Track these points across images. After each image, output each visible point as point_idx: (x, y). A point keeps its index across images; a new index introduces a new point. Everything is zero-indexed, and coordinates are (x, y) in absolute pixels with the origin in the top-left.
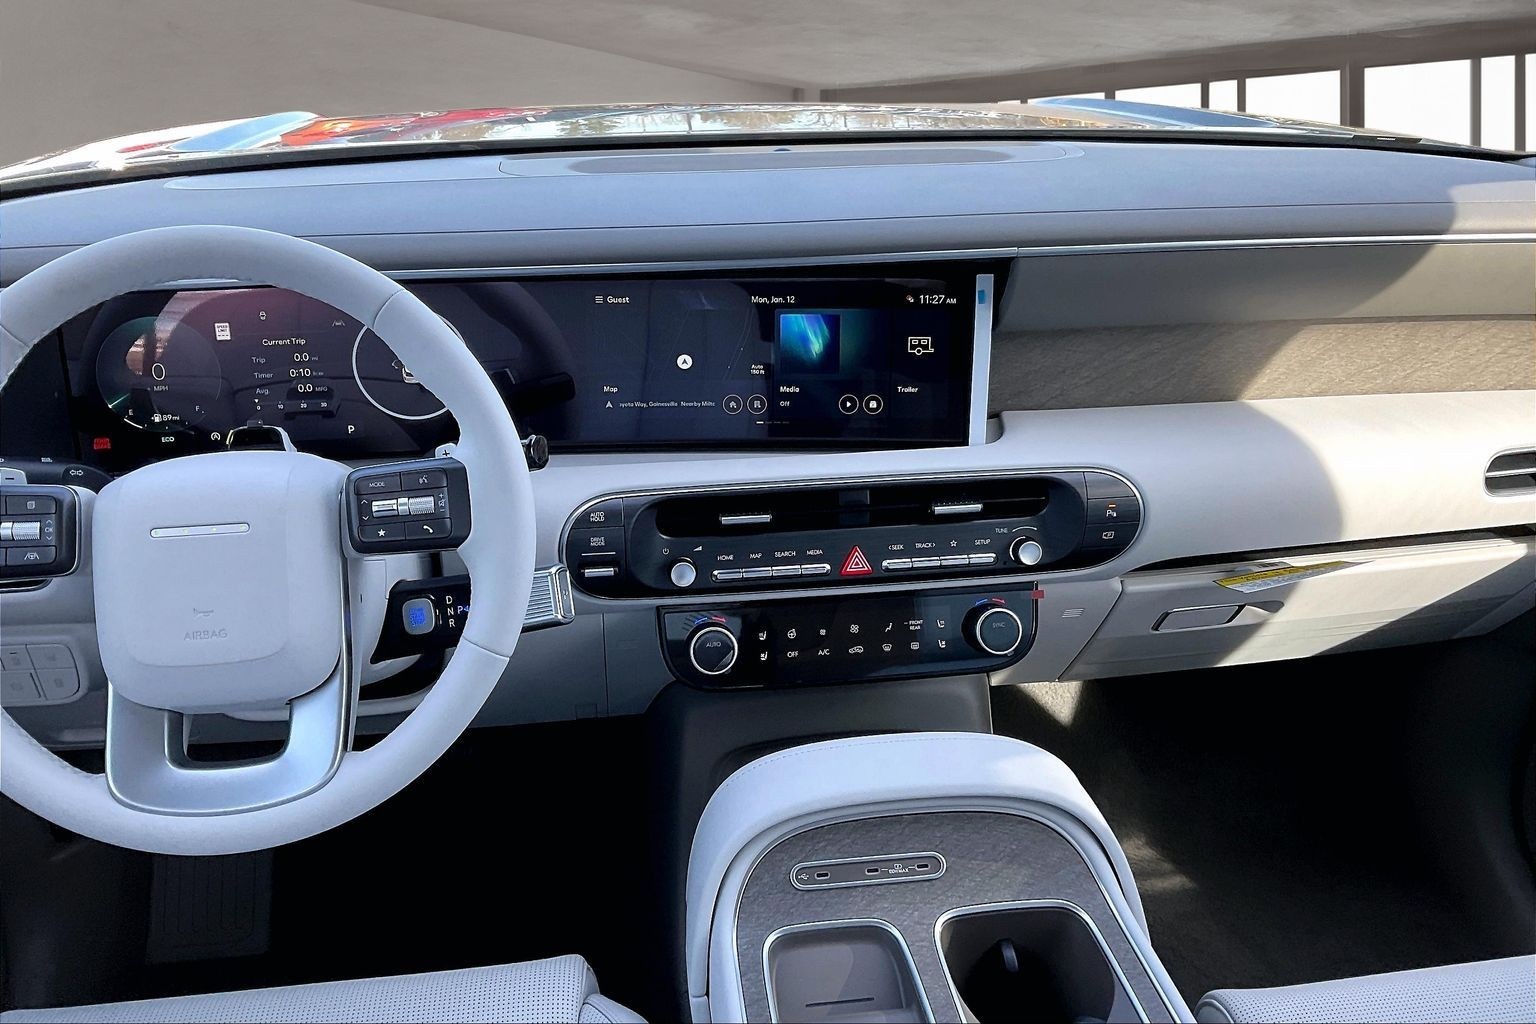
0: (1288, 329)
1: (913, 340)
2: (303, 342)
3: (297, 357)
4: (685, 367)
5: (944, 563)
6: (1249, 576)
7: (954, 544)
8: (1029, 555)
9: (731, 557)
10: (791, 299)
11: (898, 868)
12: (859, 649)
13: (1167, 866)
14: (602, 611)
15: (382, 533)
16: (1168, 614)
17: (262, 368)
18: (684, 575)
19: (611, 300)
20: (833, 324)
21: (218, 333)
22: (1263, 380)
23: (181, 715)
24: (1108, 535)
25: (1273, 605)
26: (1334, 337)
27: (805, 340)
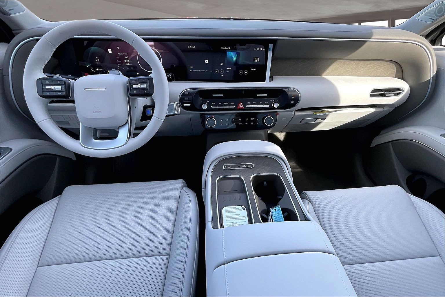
0: (333, 60)
1: (255, 58)
2: (127, 54)
3: (126, 57)
4: (207, 63)
5: (259, 107)
6: (320, 112)
7: (261, 103)
8: (276, 106)
9: (215, 104)
10: (229, 48)
11: (244, 166)
12: (241, 124)
13: (298, 167)
14: (190, 114)
15: (135, 92)
16: (303, 120)
17: (119, 60)
18: (205, 107)
19: (191, 47)
20: (238, 54)
21: (109, 51)
22: (327, 72)
23: (97, 129)
24: (292, 102)
25: (324, 119)
26: (342, 63)
27: (232, 57)
